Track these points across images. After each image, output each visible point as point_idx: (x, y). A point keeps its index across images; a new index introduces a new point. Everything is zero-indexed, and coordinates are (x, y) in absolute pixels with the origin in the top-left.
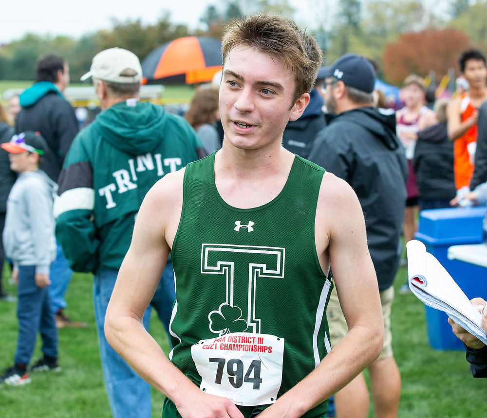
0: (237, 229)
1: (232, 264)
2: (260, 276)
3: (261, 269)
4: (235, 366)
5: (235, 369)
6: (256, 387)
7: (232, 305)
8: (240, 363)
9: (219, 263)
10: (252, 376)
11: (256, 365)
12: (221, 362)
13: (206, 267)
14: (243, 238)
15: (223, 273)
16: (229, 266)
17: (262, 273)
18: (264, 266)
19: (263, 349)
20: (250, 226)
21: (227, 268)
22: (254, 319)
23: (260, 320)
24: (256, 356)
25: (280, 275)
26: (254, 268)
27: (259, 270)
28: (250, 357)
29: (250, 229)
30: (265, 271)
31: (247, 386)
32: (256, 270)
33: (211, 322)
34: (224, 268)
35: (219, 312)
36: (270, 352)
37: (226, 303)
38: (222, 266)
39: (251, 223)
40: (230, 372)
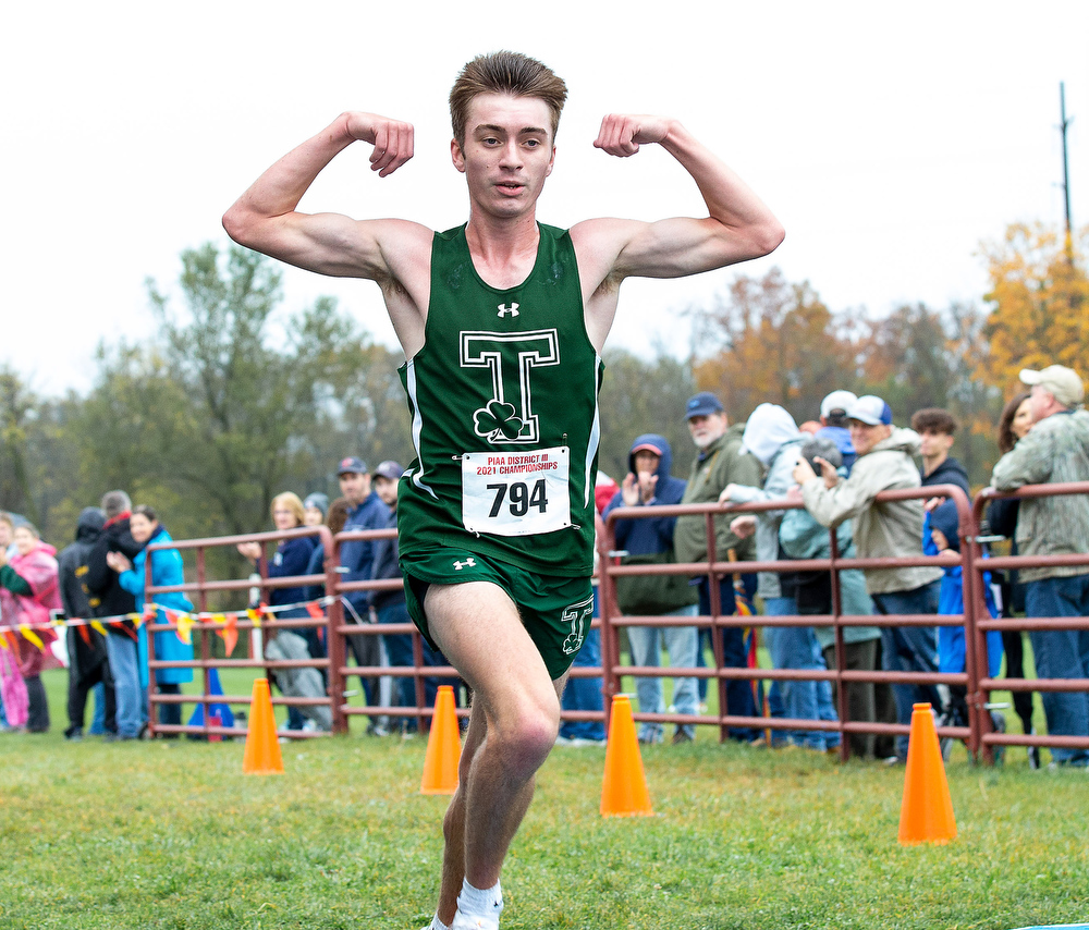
0: (501, 314)
1: (498, 355)
2: (533, 366)
3: (533, 357)
4: (519, 490)
5: (519, 494)
6: (543, 510)
7: (502, 402)
8: (523, 486)
9: (483, 354)
10: (537, 498)
11: (541, 485)
12: (502, 488)
13: (467, 361)
14: (509, 324)
15: (488, 366)
16: (495, 358)
17: (535, 363)
18: (536, 354)
19: (547, 466)
20: (514, 310)
21: (493, 360)
22: (530, 416)
23: (536, 416)
24: (539, 475)
25: (556, 361)
26: (525, 358)
27: (531, 359)
28: (533, 478)
29: (515, 313)
30: (538, 359)
31: (533, 510)
32: (527, 360)
33: (477, 423)
34: (489, 360)
35: (488, 410)
36: (555, 467)
37: (495, 400)
38: (486, 358)
39: (515, 306)
40: (514, 497)
